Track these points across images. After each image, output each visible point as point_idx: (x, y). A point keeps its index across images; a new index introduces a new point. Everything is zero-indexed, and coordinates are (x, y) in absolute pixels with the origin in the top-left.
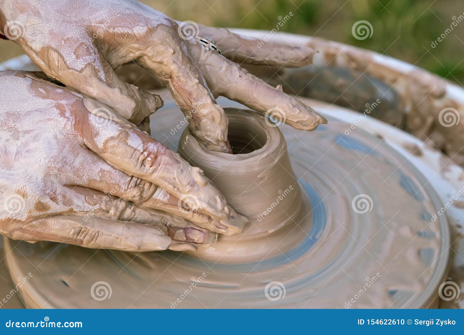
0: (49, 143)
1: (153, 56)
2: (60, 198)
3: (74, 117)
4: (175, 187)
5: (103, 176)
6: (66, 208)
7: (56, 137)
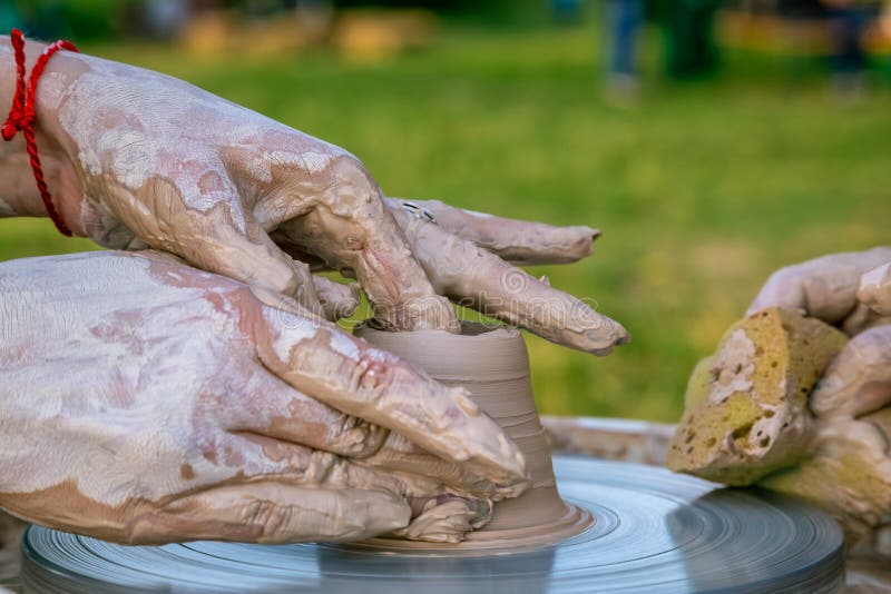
0: (200, 355)
1: (334, 204)
2: (221, 453)
3: (237, 310)
4: (421, 422)
5: (298, 410)
6: (232, 472)
7: (210, 345)
